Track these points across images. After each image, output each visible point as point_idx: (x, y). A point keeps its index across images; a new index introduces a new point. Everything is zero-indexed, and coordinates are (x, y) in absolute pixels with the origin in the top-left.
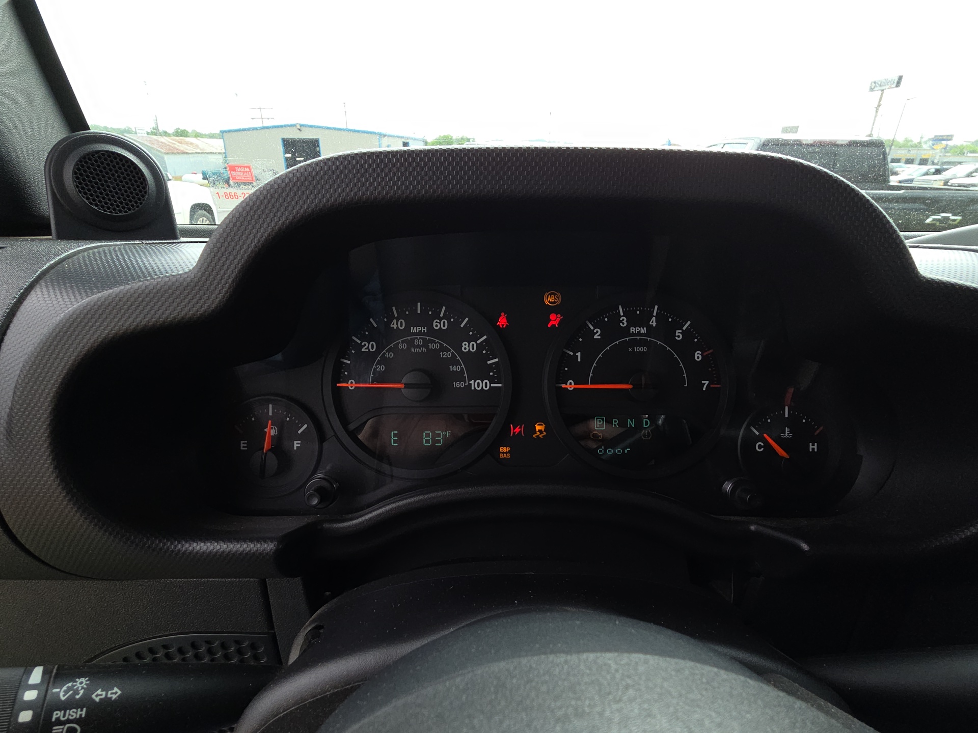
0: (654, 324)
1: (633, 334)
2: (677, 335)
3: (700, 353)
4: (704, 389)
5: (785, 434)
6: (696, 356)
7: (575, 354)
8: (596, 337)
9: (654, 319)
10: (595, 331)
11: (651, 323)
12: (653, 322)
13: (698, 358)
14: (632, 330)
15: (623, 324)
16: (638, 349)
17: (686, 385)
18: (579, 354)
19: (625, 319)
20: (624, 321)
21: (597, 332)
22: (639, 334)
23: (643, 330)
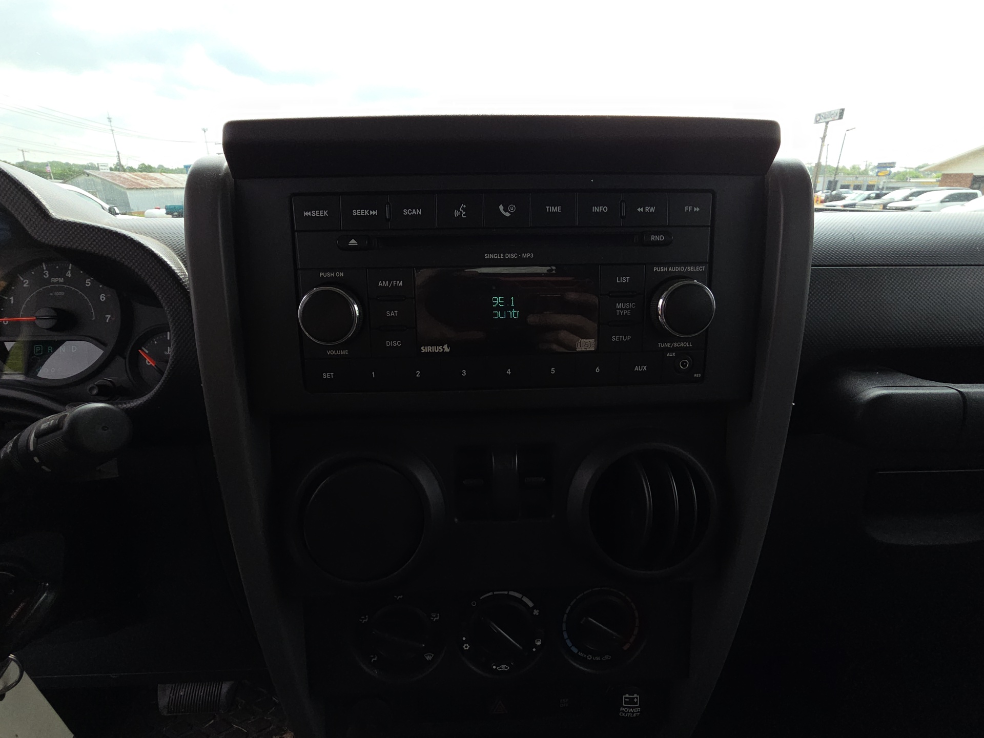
0: (70, 275)
1: (53, 283)
2: (87, 282)
3: (104, 295)
4: (107, 321)
5: (167, 351)
6: (101, 297)
7: (9, 298)
8: (25, 286)
9: (69, 272)
10: (24, 282)
11: (67, 275)
12: (69, 274)
13: (103, 299)
14: (53, 280)
15: (46, 276)
16: (57, 294)
17: (94, 319)
18: (12, 298)
19: (48, 272)
20: (47, 274)
21: (26, 282)
22: (58, 283)
23: (61, 280)
